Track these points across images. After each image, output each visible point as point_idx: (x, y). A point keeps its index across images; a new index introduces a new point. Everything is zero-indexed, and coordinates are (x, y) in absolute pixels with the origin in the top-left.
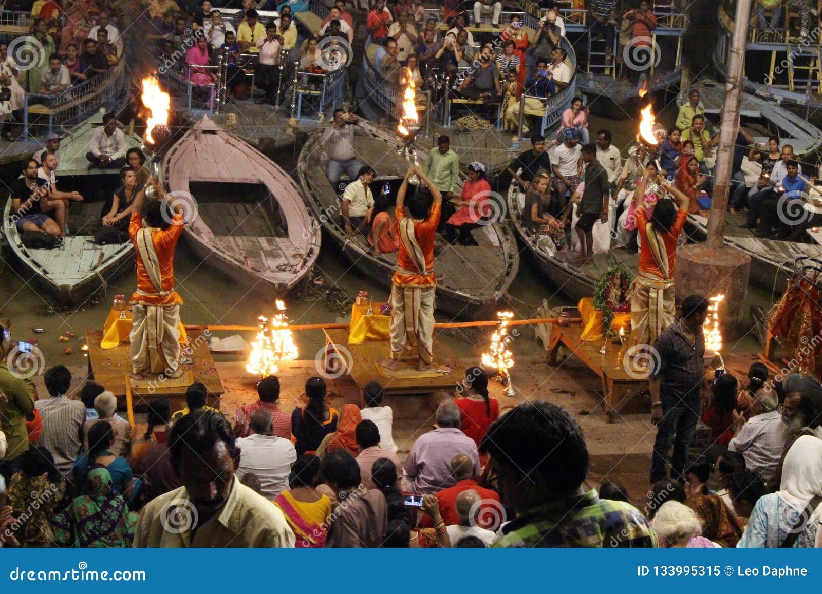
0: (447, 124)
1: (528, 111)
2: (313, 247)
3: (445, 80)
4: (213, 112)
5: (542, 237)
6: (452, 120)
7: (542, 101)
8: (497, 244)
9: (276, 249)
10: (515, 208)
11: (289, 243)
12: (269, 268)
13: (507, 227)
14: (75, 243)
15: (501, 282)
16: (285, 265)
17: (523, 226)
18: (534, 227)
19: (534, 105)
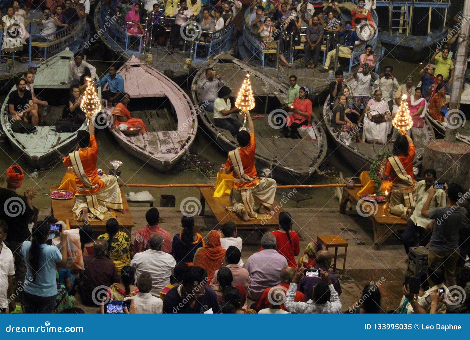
3: (291, 34)
4: (141, 53)
5: (342, 133)
6: (294, 59)
7: (351, 49)
8: (314, 138)
13: (321, 127)
14: (44, 131)
15: (314, 162)
16: (171, 148)
17: (331, 126)
18: (338, 127)
19: (345, 51)
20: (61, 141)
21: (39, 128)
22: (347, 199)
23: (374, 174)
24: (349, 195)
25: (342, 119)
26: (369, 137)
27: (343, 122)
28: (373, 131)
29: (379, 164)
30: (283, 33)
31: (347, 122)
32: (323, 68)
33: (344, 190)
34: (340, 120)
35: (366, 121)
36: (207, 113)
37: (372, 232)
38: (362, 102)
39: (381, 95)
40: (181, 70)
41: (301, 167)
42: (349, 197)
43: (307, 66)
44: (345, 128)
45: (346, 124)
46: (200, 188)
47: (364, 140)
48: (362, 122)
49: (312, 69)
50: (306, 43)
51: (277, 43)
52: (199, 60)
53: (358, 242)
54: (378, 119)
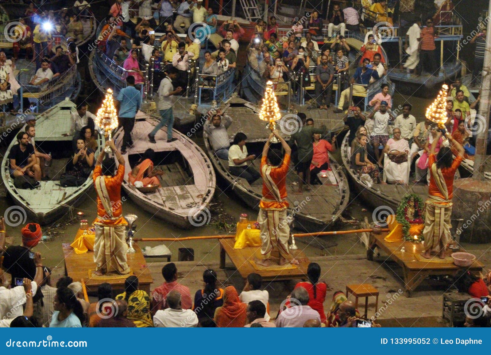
0: (302, 104)
1: (355, 94)
2: (210, 189)
3: (300, 75)
5: (363, 175)
6: (305, 101)
7: (365, 87)
8: (335, 183)
9: (186, 193)
10: (346, 156)
11: (194, 188)
12: (181, 206)
13: (342, 172)
14: (47, 186)
15: (337, 209)
16: (191, 203)
17: (351, 168)
18: (358, 168)
19: (359, 90)
20: (67, 196)
21: (42, 183)
22: (374, 245)
23: (401, 218)
24: (376, 240)
25: (362, 160)
26: (390, 178)
27: (363, 164)
28: (394, 172)
29: (406, 207)
30: (291, 74)
31: (367, 163)
32: (337, 108)
33: (370, 235)
34: (360, 161)
36: (220, 161)
37: (403, 278)
38: (381, 142)
40: (187, 117)
41: (324, 215)
42: (377, 243)
43: (319, 107)
44: (366, 170)
45: (366, 166)
46: (220, 240)
47: (385, 181)
48: (382, 162)
49: (326, 109)
50: (316, 82)
51: (288, 84)
52: (204, 105)
53: (388, 289)
54: (399, 158)
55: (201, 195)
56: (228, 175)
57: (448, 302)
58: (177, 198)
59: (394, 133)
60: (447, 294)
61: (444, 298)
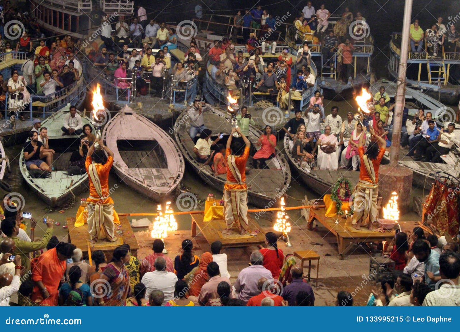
0: (251, 106)
1: (293, 98)
2: (180, 173)
3: (249, 83)
5: (303, 162)
6: (253, 103)
7: (300, 92)
8: (280, 168)
9: (161, 175)
10: (288, 148)
11: (167, 171)
12: (157, 185)
13: (284, 159)
14: (58, 175)
15: (282, 188)
16: (164, 183)
17: (292, 157)
18: (298, 157)
19: (296, 95)
20: (74, 182)
21: (53, 173)
22: (313, 218)
23: (335, 197)
24: (315, 214)
29: (338, 188)
35: (320, 152)
37: (336, 245)
38: (314, 136)
39: (330, 130)
41: (271, 193)
42: (315, 217)
53: (325, 253)
54: (330, 149)
55: (173, 177)
56: (195, 162)
57: (373, 264)
58: (154, 178)
59: (325, 130)
60: (373, 258)
61: (371, 261)
